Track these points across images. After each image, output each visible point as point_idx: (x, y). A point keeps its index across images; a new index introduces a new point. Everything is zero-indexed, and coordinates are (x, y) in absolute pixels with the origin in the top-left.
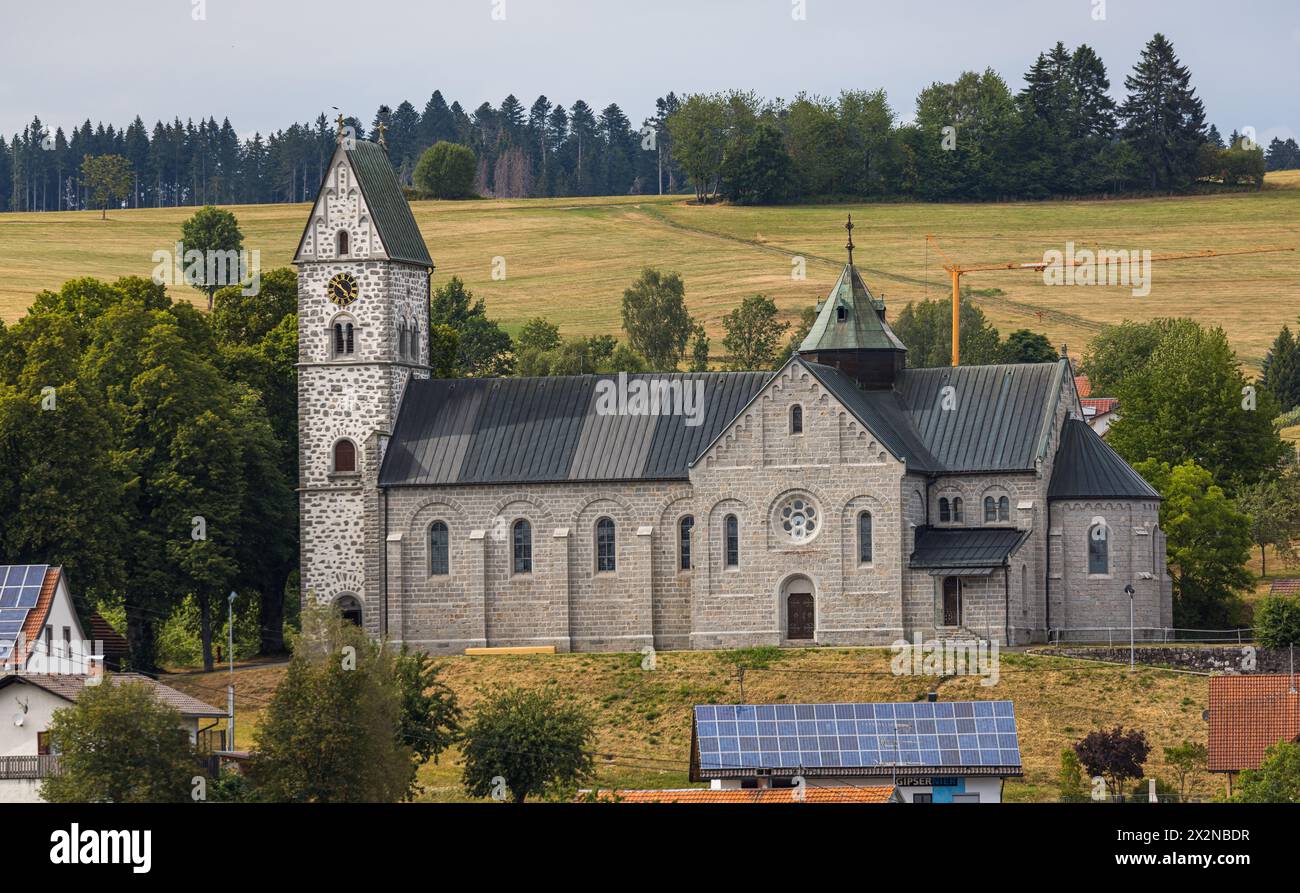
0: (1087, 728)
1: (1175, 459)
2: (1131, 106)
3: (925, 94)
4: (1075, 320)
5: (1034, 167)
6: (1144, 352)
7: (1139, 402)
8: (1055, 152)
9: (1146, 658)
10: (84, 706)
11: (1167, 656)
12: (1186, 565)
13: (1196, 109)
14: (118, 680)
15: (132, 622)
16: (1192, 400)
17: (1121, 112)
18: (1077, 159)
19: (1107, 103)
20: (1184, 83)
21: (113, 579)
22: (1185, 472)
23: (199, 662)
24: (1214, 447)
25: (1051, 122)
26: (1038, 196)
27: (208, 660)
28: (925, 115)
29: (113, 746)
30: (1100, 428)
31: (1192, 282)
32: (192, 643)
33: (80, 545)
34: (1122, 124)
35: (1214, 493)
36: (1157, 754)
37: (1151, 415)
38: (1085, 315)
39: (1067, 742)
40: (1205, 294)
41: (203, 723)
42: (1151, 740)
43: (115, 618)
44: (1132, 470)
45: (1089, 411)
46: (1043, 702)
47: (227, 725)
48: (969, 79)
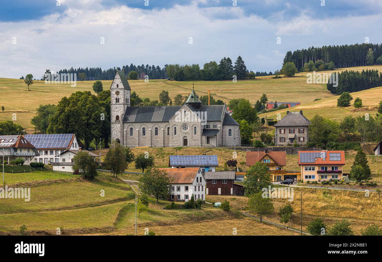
0: (228, 159)
1: (242, 119)
2: (235, 67)
3: (205, 64)
4: (227, 98)
5: (221, 76)
6: (237, 103)
7: (236, 111)
8: (224, 73)
9: (237, 149)
10: (78, 155)
11: (240, 149)
12: (243, 135)
13: (245, 67)
14: (83, 151)
15: (85, 142)
16: (244, 110)
17: (234, 68)
18: (227, 74)
19: (232, 66)
20: (243, 63)
21: (83, 136)
22: (243, 121)
23: (96, 148)
24: (248, 117)
25: (223, 69)
26: (222, 80)
27: (97, 148)
28: (205, 68)
29: (83, 161)
30: (231, 115)
31: (244, 93)
32: (95, 146)
33: (78, 131)
34: (234, 69)
35: (247, 124)
36: (238, 163)
37: (238, 113)
38: (228, 98)
39: (225, 161)
40: (246, 95)
41: (96, 158)
42: (238, 161)
43: (83, 142)
44: (235, 121)
45: (229, 112)
46: (222, 156)
47: (100, 158)
48: (211, 62)
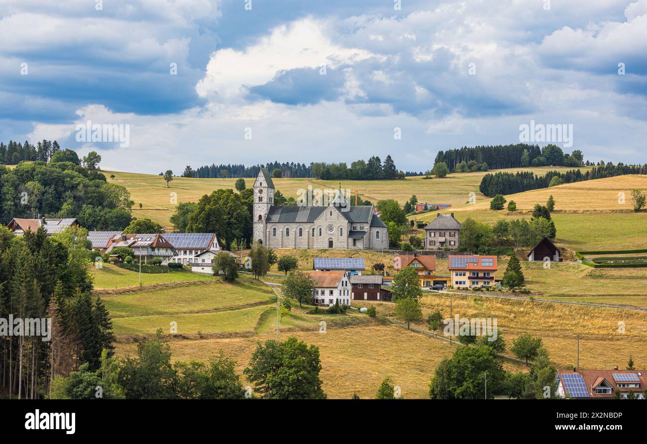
0: (375, 263)
1: (390, 221)
2: (384, 166)
3: (353, 163)
4: (375, 199)
5: (369, 175)
6: (385, 204)
7: (385, 212)
8: (373, 173)
9: (385, 252)
10: (219, 255)
11: (388, 252)
12: (391, 238)
13: (394, 167)
14: (224, 252)
15: (226, 243)
16: (393, 212)
17: (383, 167)
18: (376, 174)
19: (381, 165)
20: (393, 162)
21: (224, 236)
22: (391, 223)
23: (237, 249)
24: (396, 219)
25: (372, 168)
26: (370, 180)
27: (238, 249)
28: (352, 167)
29: (223, 262)
30: (378, 216)
31: (393, 194)
32: (236, 246)
33: (219, 230)
34: (383, 169)
35: (396, 227)
36: (386, 267)
37: (386, 214)
38: (376, 198)
39: (372, 265)
40: (395, 196)
41: (237, 259)
42: (385, 265)
43: (224, 242)
44: (383, 223)
45: (377, 213)
46: (368, 259)
47: (241, 259)
48: (359, 161)
